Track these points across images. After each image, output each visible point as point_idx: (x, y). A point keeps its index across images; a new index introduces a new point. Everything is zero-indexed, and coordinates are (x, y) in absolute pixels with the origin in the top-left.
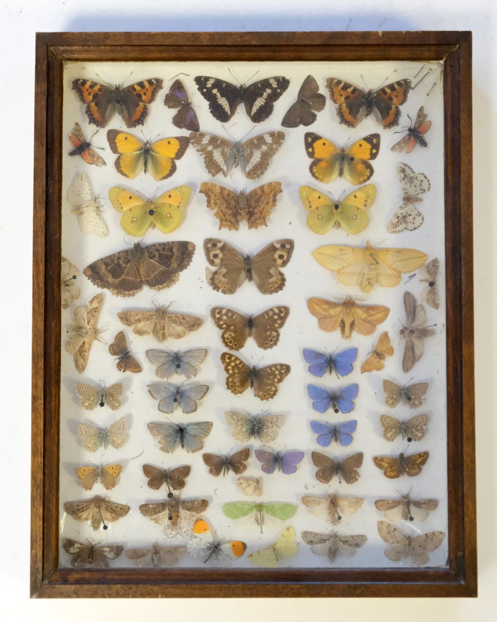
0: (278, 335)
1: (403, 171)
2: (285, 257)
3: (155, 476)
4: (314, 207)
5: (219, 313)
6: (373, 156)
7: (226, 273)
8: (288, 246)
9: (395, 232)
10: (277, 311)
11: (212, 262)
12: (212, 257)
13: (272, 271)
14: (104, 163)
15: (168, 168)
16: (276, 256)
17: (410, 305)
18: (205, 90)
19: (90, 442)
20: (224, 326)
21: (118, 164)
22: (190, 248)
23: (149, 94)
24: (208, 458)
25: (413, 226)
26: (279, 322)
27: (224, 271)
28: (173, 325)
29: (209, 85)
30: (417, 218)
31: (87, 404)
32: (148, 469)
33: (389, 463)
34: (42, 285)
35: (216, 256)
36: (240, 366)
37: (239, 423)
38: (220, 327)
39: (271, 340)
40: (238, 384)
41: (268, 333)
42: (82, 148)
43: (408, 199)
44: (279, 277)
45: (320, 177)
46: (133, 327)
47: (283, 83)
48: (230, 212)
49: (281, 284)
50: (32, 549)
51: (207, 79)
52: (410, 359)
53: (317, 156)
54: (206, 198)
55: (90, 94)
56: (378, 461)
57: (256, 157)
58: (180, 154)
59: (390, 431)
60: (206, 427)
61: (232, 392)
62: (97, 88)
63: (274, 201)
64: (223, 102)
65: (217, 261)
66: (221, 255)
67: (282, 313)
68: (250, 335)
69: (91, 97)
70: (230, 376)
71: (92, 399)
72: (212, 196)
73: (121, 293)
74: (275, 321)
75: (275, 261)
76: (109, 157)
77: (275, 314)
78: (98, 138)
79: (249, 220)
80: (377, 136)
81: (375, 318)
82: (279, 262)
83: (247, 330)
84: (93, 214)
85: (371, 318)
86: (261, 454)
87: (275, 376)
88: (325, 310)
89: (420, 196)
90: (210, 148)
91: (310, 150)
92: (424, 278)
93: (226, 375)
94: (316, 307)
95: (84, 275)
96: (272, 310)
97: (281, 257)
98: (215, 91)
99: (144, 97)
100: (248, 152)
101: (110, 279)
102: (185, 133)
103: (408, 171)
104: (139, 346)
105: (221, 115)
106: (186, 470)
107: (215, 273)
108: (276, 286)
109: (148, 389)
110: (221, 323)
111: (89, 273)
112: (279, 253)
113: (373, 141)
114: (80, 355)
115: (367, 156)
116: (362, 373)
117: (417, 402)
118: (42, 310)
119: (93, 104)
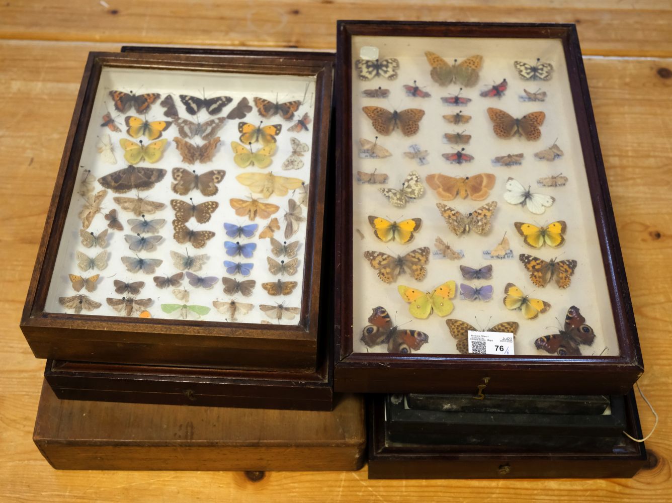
0: (210, 217)
1: (294, 141)
2: (220, 179)
3: (121, 287)
4: (239, 153)
5: (175, 202)
6: (277, 134)
7: (183, 184)
8: (222, 174)
9: (287, 170)
10: (211, 203)
11: (175, 179)
12: (176, 176)
13: (211, 184)
14: (121, 131)
15: (158, 134)
16: (214, 177)
17: (292, 205)
18: (184, 101)
19: (83, 264)
20: (178, 209)
21: (128, 131)
22: (164, 172)
23: (152, 99)
24: (156, 279)
25: (297, 167)
26: (211, 209)
27: (182, 182)
28: (146, 206)
29: (187, 99)
30: (300, 163)
31: (85, 243)
32: (116, 283)
33: (271, 286)
34: (66, 162)
35: (178, 176)
36: (184, 228)
37: (178, 259)
38: (175, 209)
39: (205, 219)
40: (181, 237)
41: (204, 215)
42: (108, 122)
43: (295, 152)
44: (215, 189)
45: (245, 141)
46: (122, 205)
47: (229, 100)
48: (190, 155)
49: (215, 191)
50: (27, 297)
51: (186, 96)
52: (289, 231)
53: (244, 132)
54: (176, 145)
55: (118, 97)
56: (265, 286)
57: (209, 129)
58: (165, 129)
59: (274, 268)
60: (158, 263)
61: (177, 241)
62: (122, 94)
63: (216, 147)
64: (194, 106)
65: (179, 178)
66: (181, 175)
67: (215, 206)
68: (193, 216)
69: (118, 98)
70: (177, 232)
71: (89, 240)
72: (180, 144)
73: (118, 191)
74: (209, 209)
75: (213, 179)
76: (124, 128)
77: (209, 205)
78: (119, 119)
79: (200, 159)
80: (280, 126)
81: (270, 210)
82: (216, 180)
83: (192, 212)
84: (109, 151)
85: (268, 210)
86: (190, 275)
87: (205, 236)
88: (240, 204)
89: (302, 153)
90: (183, 125)
91: (241, 129)
92: (301, 192)
93: (174, 232)
94: (235, 204)
95: (98, 182)
96: (208, 202)
97: (217, 178)
98: (190, 101)
99: (148, 100)
100: (204, 128)
101: (113, 184)
102: (170, 119)
103: (296, 141)
104: (124, 217)
105: (191, 111)
106: (141, 284)
107: (177, 184)
108: (212, 192)
109: (124, 237)
110: (176, 207)
111: (101, 181)
112: (216, 176)
113: (278, 128)
114: (87, 219)
115: (273, 133)
116: (260, 239)
117: (291, 254)
118: (64, 174)
119: (119, 102)
